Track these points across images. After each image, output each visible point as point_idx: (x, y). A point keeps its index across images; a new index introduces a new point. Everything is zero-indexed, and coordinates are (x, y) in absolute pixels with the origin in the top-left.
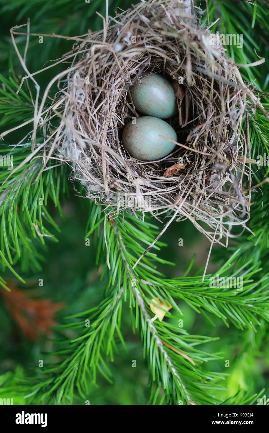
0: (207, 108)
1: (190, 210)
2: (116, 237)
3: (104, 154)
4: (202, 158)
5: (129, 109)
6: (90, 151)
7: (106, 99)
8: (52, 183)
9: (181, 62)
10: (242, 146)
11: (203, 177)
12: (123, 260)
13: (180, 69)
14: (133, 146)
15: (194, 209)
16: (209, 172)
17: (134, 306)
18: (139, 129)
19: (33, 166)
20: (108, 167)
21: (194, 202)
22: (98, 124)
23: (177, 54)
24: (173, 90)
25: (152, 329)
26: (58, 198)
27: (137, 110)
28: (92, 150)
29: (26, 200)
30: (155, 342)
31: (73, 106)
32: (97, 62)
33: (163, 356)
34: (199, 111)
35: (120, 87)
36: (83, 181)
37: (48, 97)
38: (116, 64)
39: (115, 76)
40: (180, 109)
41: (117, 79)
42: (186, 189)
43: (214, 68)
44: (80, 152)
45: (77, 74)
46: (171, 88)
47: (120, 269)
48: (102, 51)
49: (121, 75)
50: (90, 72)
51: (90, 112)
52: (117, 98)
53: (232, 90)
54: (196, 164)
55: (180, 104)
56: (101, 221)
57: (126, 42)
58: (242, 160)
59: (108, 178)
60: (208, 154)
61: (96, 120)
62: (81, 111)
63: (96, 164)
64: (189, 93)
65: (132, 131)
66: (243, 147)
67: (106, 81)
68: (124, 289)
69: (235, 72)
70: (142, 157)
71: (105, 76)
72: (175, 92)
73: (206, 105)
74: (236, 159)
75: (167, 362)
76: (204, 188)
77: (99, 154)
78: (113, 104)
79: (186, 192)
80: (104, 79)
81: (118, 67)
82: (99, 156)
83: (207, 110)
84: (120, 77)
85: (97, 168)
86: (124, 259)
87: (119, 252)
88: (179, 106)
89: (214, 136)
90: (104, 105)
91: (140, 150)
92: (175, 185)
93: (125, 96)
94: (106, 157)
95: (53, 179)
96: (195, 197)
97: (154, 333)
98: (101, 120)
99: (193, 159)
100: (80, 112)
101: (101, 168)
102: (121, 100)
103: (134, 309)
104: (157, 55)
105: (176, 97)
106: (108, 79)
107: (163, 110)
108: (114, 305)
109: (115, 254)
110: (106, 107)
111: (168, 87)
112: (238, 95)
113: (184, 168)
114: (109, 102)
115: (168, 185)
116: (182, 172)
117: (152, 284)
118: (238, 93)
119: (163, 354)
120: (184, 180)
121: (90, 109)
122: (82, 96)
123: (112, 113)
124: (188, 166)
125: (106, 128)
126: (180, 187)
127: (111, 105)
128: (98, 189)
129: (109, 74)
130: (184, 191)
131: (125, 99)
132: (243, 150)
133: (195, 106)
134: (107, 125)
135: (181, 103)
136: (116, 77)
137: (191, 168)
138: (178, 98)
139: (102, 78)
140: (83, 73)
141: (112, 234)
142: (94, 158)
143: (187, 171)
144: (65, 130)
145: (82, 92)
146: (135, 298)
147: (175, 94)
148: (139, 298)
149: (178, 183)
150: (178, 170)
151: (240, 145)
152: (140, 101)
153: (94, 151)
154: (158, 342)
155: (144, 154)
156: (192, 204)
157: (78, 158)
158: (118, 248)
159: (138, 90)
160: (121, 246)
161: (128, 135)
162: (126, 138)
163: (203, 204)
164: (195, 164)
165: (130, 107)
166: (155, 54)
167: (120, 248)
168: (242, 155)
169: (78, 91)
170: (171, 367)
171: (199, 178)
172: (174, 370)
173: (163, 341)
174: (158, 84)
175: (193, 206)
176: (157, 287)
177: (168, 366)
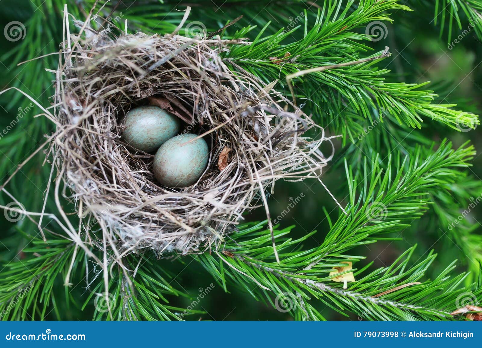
0: (192, 88)
1: (269, 172)
2: (246, 262)
3: (158, 207)
4: (232, 126)
5: (143, 159)
6: (146, 218)
7: (113, 168)
8: (151, 279)
9: (134, 78)
10: (250, 84)
11: (249, 138)
12: (272, 272)
13: (140, 85)
14: (174, 178)
15: (271, 168)
16: (250, 130)
17: (322, 296)
18: (163, 161)
19: (123, 284)
20: (171, 212)
21: (265, 163)
22: (126, 190)
23: (124, 77)
24: (156, 108)
25: (356, 296)
26: (171, 287)
27: (149, 153)
28: (146, 216)
29: (147, 315)
30: (371, 304)
31: (93, 200)
32: (75, 149)
33: (390, 306)
34: (190, 97)
35: (113, 148)
36: (169, 247)
37: (68, 214)
38: (89, 133)
39: (100, 144)
40: (177, 114)
41: (104, 144)
42: (248, 162)
43: (161, 54)
44: (139, 225)
45: (69, 173)
46: (153, 107)
47: (278, 281)
48: (67, 135)
49: (103, 138)
50: (77, 162)
51: (111, 189)
52: (121, 158)
53: (192, 54)
54: (234, 135)
55: (172, 111)
56: (221, 264)
57: (77, 110)
58: (263, 94)
59: (180, 220)
60: (232, 118)
61: (123, 189)
62: (103, 196)
63: (160, 222)
64: (168, 94)
65: (160, 169)
66: (252, 84)
67: (97, 154)
68: (300, 293)
69: (180, 40)
70: (190, 178)
71: (92, 152)
72: (159, 107)
73: (189, 88)
74: (258, 98)
75: (399, 307)
76: (259, 143)
77: (155, 212)
78: (122, 165)
79: (250, 163)
80: (94, 155)
81: (94, 134)
82: (157, 213)
83: (194, 89)
84: (104, 140)
85: (165, 224)
86: (272, 270)
87: (262, 270)
88: (173, 112)
89: (220, 100)
90: (117, 174)
91: (182, 175)
92: (236, 168)
93: (127, 152)
94: (162, 207)
95: (148, 275)
96: (262, 159)
97: (361, 297)
98: (126, 186)
99: (226, 134)
100: (104, 198)
101: (167, 220)
102: (127, 157)
103: (324, 298)
104: (113, 94)
105: (165, 109)
106: (96, 151)
107: (165, 129)
108: (307, 314)
109: (260, 275)
110: (120, 173)
111: (149, 109)
112: (201, 52)
113: (229, 150)
114: (117, 167)
115: (232, 175)
116: (232, 154)
117: (314, 264)
118: (199, 51)
119: (387, 304)
120: (238, 157)
121: (108, 186)
122: (92, 185)
123: (130, 173)
124: (230, 145)
125: (137, 187)
126: (243, 165)
127: (121, 167)
128: (186, 240)
129: (93, 147)
130: (248, 164)
131: (129, 153)
132: (254, 86)
133: (184, 98)
134: (135, 184)
135: (171, 109)
136: (102, 144)
137: (234, 143)
138: (166, 108)
139: (92, 156)
140: (72, 167)
141: (241, 263)
142: (154, 219)
143: (234, 150)
144: (109, 223)
145: (88, 181)
146: (316, 289)
147: (161, 108)
148: (318, 285)
149: (237, 164)
150: (227, 156)
151: (247, 85)
152: (141, 142)
153: (148, 214)
154: (373, 300)
155: (189, 175)
156: (265, 166)
157: (143, 234)
158: (258, 269)
159: (130, 137)
160: (258, 264)
161: (162, 175)
162: (162, 179)
163: (272, 156)
164: (233, 137)
165: (140, 156)
166: (110, 96)
167: (260, 267)
168: (259, 90)
169: (84, 184)
170: (406, 306)
171: (248, 142)
172: (411, 307)
173: (375, 295)
174: (139, 115)
175: (267, 166)
176: (321, 261)
177: (403, 310)
